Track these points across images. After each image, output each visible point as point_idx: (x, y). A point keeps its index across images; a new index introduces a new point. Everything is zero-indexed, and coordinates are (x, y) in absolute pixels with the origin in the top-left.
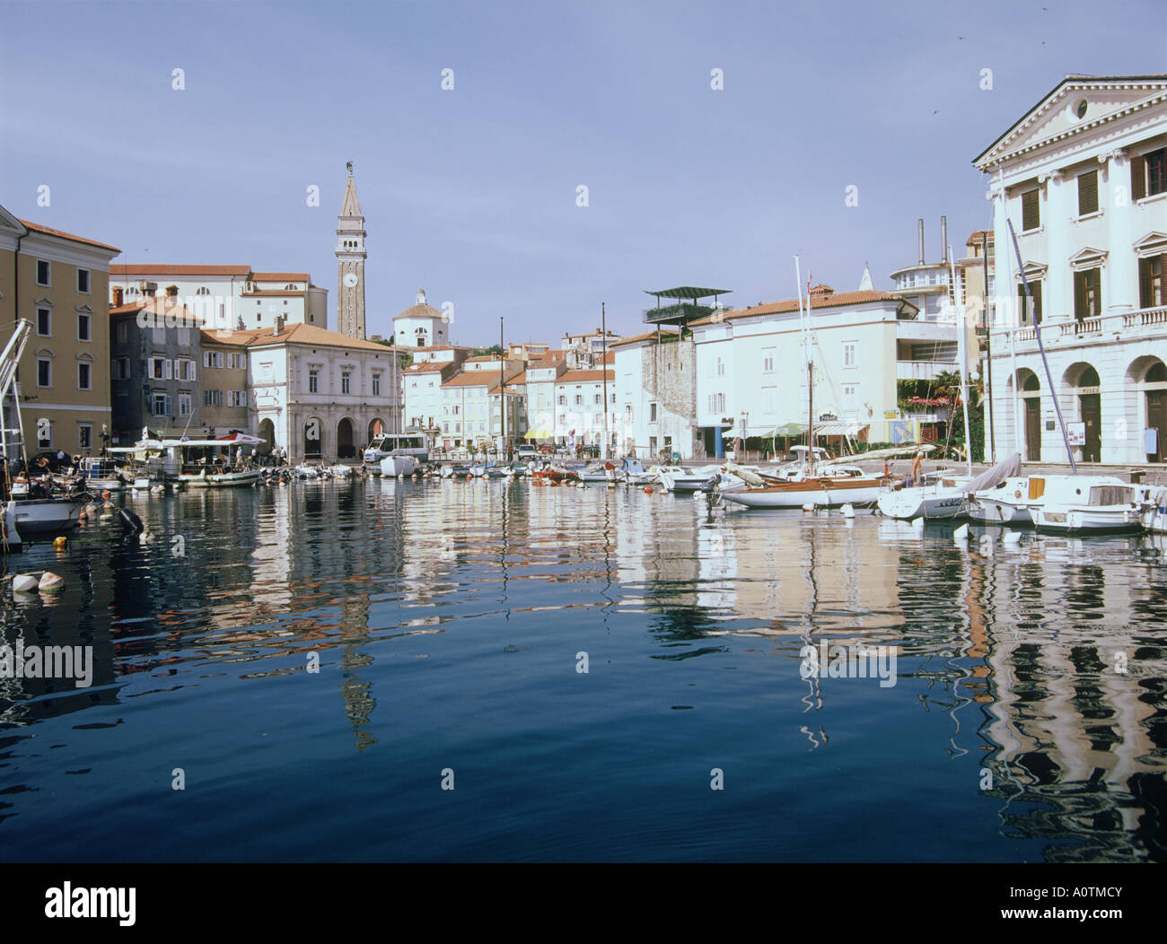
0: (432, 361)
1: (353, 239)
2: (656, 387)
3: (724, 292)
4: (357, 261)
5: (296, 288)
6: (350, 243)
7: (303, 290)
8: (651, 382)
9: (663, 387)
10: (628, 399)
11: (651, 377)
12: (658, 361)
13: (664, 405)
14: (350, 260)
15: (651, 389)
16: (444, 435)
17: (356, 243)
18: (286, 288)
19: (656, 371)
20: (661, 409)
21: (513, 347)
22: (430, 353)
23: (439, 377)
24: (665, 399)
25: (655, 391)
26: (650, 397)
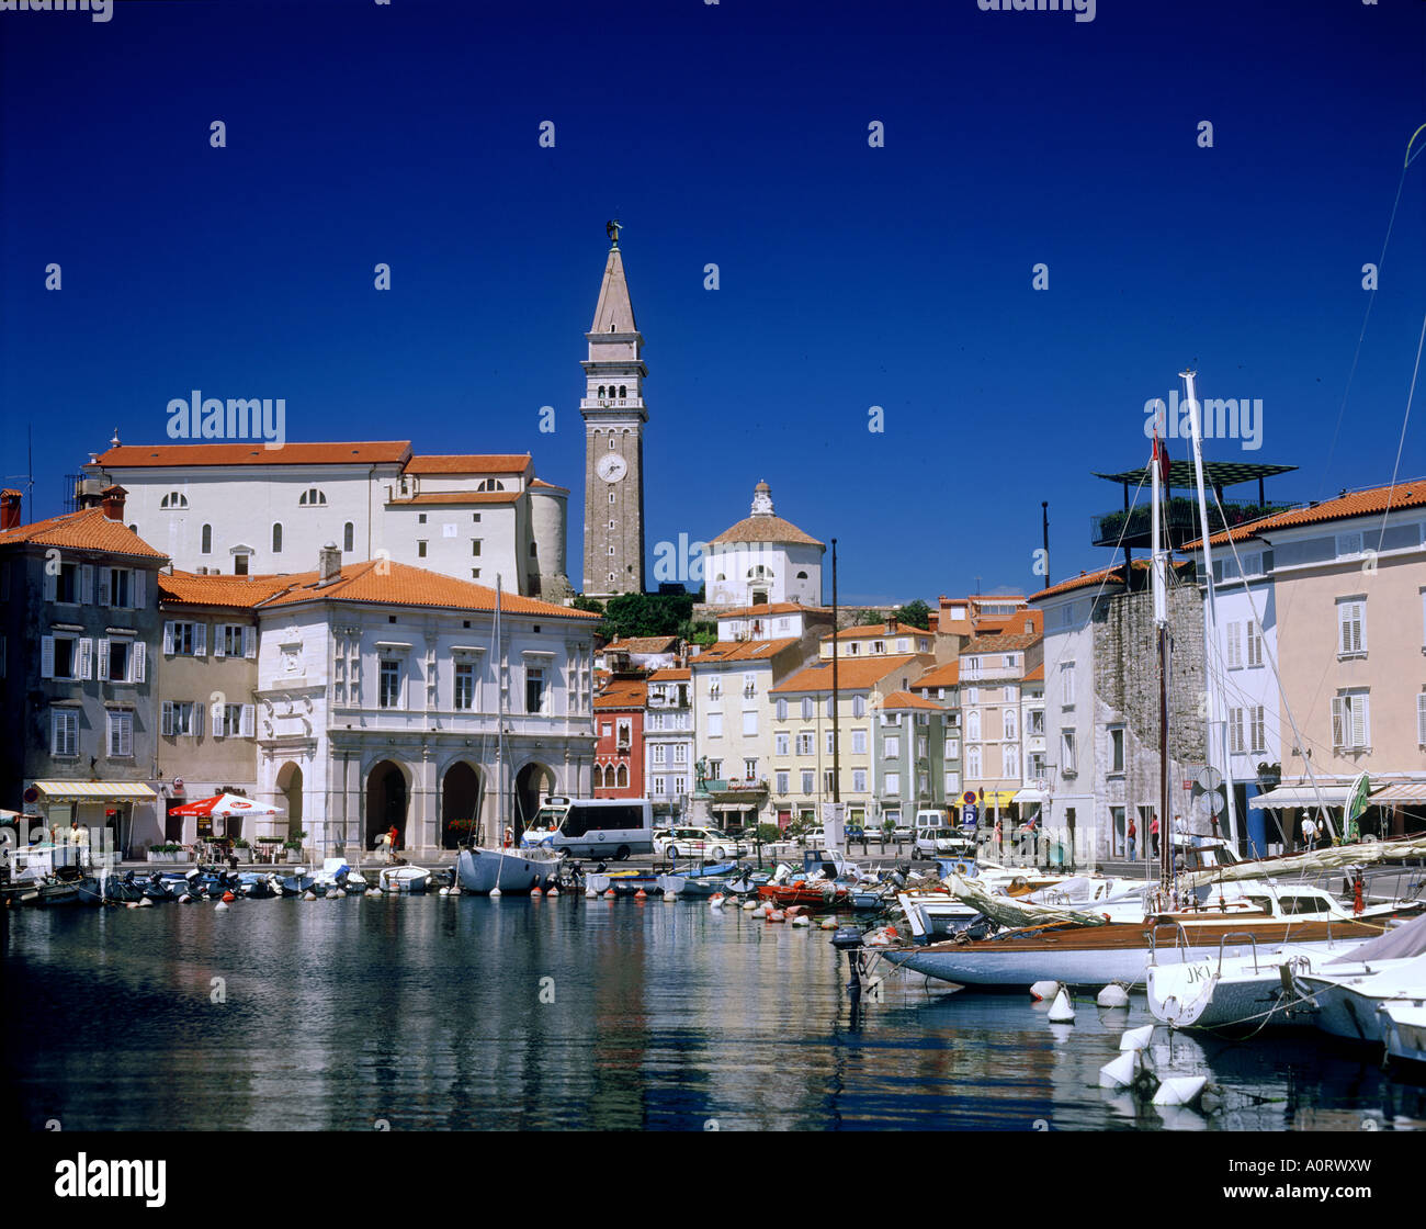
0: (756, 638)
1: (617, 382)
2: (1120, 692)
3: (1280, 470)
4: (626, 426)
5: (500, 487)
6: (612, 390)
7: (516, 490)
8: (1112, 680)
9: (1136, 689)
10: (1067, 721)
11: (1111, 670)
12: (1125, 632)
13: (1140, 733)
14: (611, 427)
15: (1111, 695)
16: (778, 800)
17: (623, 390)
18: (481, 487)
19: (1120, 655)
20: (1131, 742)
21: (947, 606)
22: (751, 623)
23: (768, 674)
24: (1139, 721)
25: (1120, 704)
26: (1110, 714)
